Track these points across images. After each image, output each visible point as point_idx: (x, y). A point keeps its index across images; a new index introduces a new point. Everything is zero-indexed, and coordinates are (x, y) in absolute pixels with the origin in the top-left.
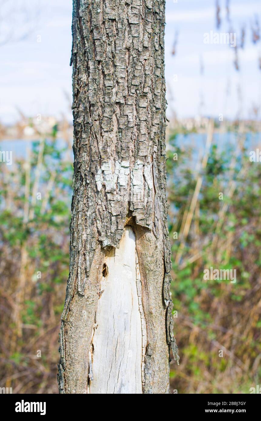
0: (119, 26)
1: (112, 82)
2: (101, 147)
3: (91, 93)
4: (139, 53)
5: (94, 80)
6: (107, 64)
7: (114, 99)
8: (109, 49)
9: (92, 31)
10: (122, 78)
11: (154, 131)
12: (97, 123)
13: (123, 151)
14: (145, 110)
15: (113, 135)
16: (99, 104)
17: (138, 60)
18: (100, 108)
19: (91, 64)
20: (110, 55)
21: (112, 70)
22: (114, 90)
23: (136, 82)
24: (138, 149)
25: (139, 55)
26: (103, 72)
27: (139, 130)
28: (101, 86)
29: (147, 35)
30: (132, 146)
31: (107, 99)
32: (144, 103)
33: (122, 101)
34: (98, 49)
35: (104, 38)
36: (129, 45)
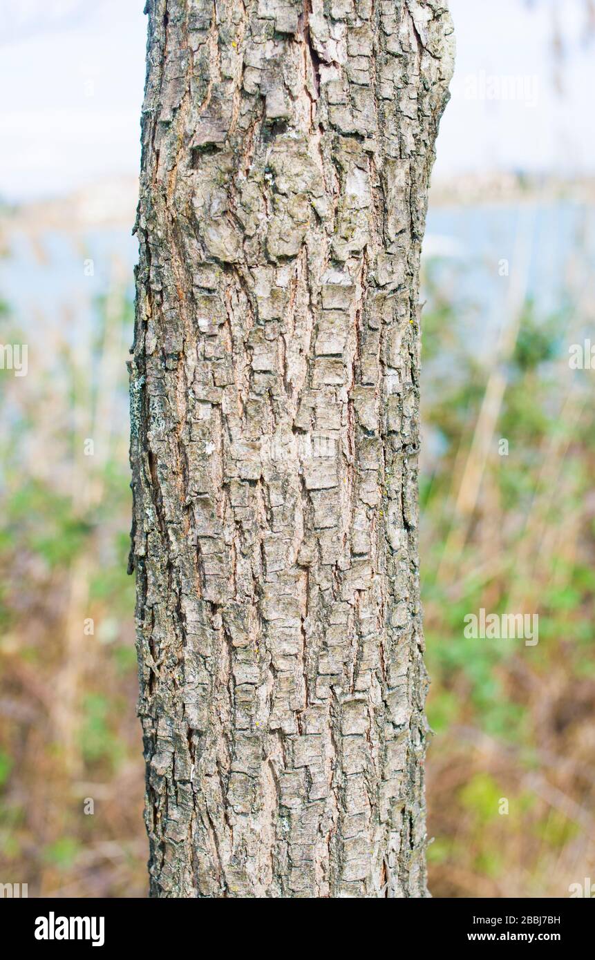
0: (276, 498)
1: (256, 670)
2: (226, 857)
3: (191, 695)
4: (339, 575)
5: (200, 658)
6: (240, 615)
7: (262, 716)
8: (243, 567)
9: (188, 508)
10: (286, 656)
11: (388, 794)
12: (214, 782)
13: (295, 873)
14: (360, 741)
15: (263, 824)
16: (219, 728)
17: (336, 596)
18: (221, 741)
19: (188, 606)
20: (249, 587)
21: (255, 629)
22: (263, 692)
23: (330, 664)
24: (342, 861)
25: (339, 580)
26: (228, 638)
27: (342, 801)
28: (223, 676)
29: (362, 512)
30: (320, 852)
31: (242, 721)
32: (355, 723)
33: (290, 727)
34: (210, 567)
35: (229, 534)
36: (307, 553)
